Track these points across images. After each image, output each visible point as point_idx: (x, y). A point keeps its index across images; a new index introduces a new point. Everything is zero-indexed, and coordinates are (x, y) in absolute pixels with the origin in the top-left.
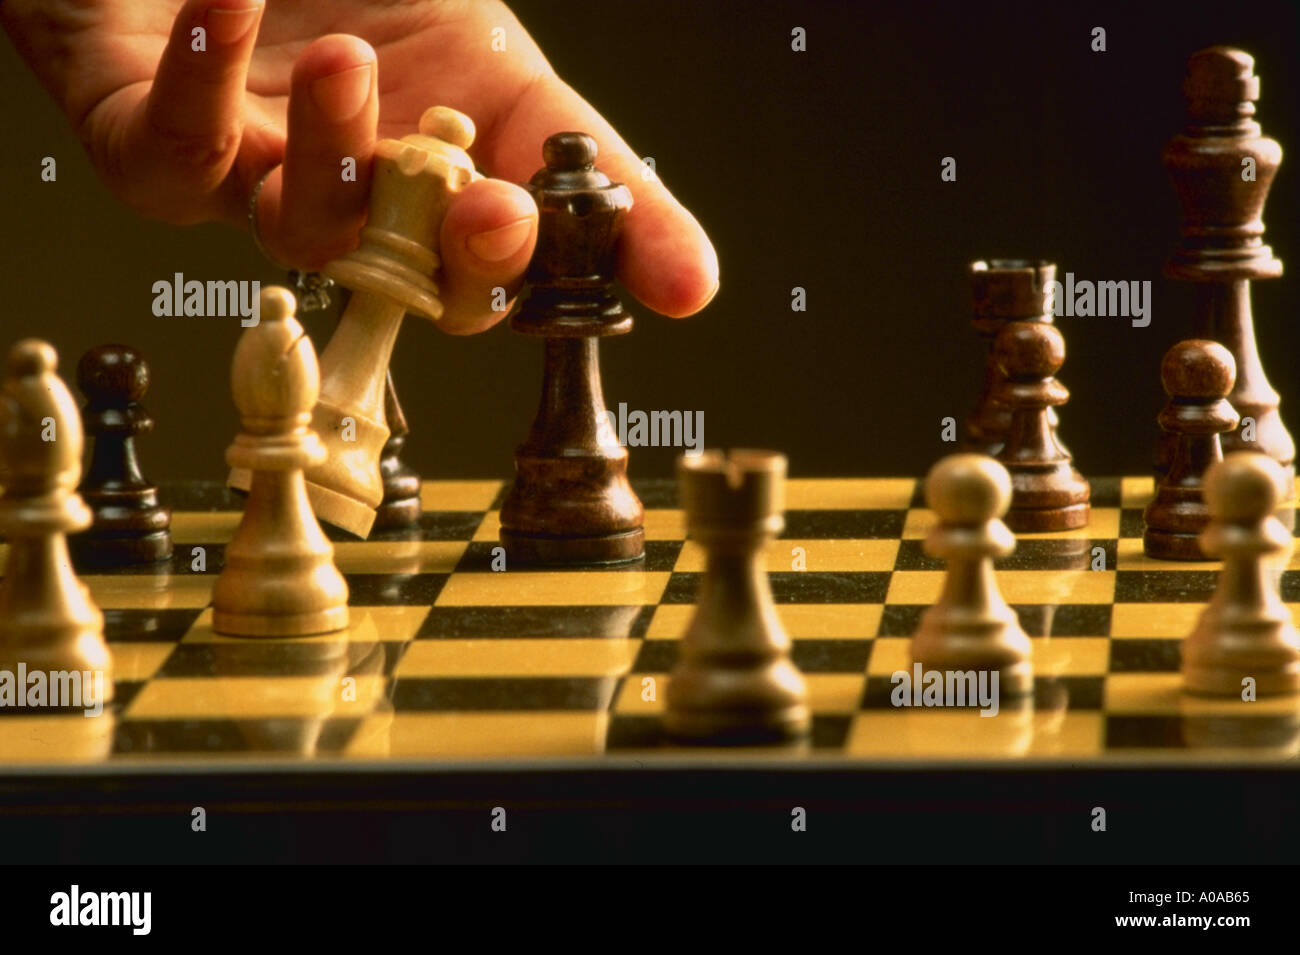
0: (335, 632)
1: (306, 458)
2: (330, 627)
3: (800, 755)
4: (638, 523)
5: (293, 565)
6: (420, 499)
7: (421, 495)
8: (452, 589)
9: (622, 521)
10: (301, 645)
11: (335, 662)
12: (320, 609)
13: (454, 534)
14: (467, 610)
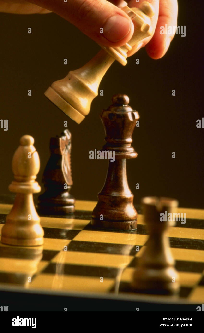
0: (38, 246)
1: (33, 190)
2: (36, 244)
3: (174, 300)
4: (135, 218)
5: (27, 223)
6: (74, 206)
7: (75, 205)
8: (80, 235)
9: (128, 217)
10: (27, 249)
11: (38, 256)
12: (34, 238)
13: (87, 218)
14: (82, 242)
